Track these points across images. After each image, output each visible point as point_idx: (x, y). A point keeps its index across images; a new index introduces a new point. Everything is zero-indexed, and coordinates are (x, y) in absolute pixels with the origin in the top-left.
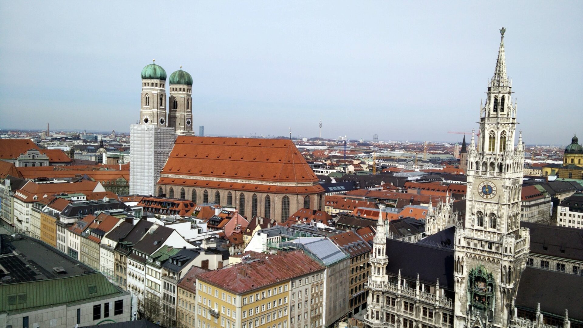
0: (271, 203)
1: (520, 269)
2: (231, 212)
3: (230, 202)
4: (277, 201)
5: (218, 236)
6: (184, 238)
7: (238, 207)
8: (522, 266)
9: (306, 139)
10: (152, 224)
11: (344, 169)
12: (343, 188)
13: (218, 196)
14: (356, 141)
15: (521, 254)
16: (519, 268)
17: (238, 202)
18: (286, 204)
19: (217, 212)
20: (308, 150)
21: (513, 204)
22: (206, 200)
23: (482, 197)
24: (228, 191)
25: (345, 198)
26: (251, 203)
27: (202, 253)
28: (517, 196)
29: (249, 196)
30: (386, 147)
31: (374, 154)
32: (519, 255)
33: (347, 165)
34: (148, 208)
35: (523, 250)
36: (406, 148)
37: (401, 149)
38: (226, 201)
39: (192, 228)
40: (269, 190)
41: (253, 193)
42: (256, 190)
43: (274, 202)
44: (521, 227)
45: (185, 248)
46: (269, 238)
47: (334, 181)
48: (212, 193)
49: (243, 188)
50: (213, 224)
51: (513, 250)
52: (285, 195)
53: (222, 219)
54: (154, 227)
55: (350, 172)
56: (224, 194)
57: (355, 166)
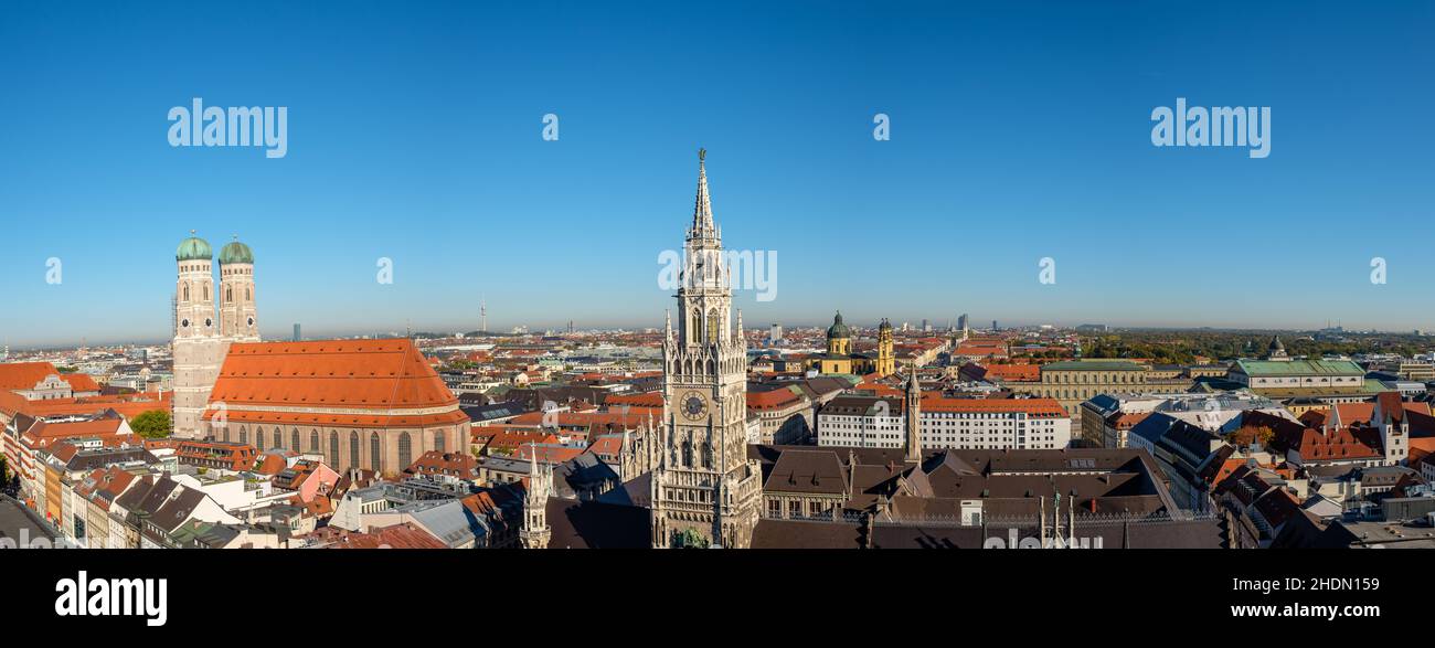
0: (381, 444)
1: (751, 525)
2: (312, 462)
3: (315, 446)
4: (390, 439)
5: (287, 502)
6: (222, 507)
7: (328, 453)
8: (753, 520)
9: (462, 336)
10: (176, 484)
11: (512, 380)
12: (506, 411)
13: (296, 435)
14: (540, 334)
15: (749, 501)
16: (748, 523)
17: (328, 445)
18: (405, 444)
19: (292, 462)
20: (459, 353)
21: (733, 425)
22: (278, 444)
23: (687, 418)
24: (312, 428)
25: (506, 429)
26: (348, 446)
27: (244, 533)
28: (739, 412)
29: (345, 435)
30: (586, 340)
31: (566, 354)
32: (746, 504)
33: (515, 374)
34: (189, 459)
35: (752, 495)
36: (618, 341)
37: (610, 341)
38: (309, 444)
39: (246, 489)
40: (376, 423)
41: (350, 430)
42: (356, 423)
43: (384, 442)
44: (748, 458)
45: (219, 523)
46: (365, 505)
47: (492, 402)
48: (287, 432)
49: (335, 422)
50: (285, 481)
51: (735, 499)
52: (402, 430)
53: (298, 474)
54: (179, 489)
55: (522, 385)
56: (306, 433)
57: (530, 375)
